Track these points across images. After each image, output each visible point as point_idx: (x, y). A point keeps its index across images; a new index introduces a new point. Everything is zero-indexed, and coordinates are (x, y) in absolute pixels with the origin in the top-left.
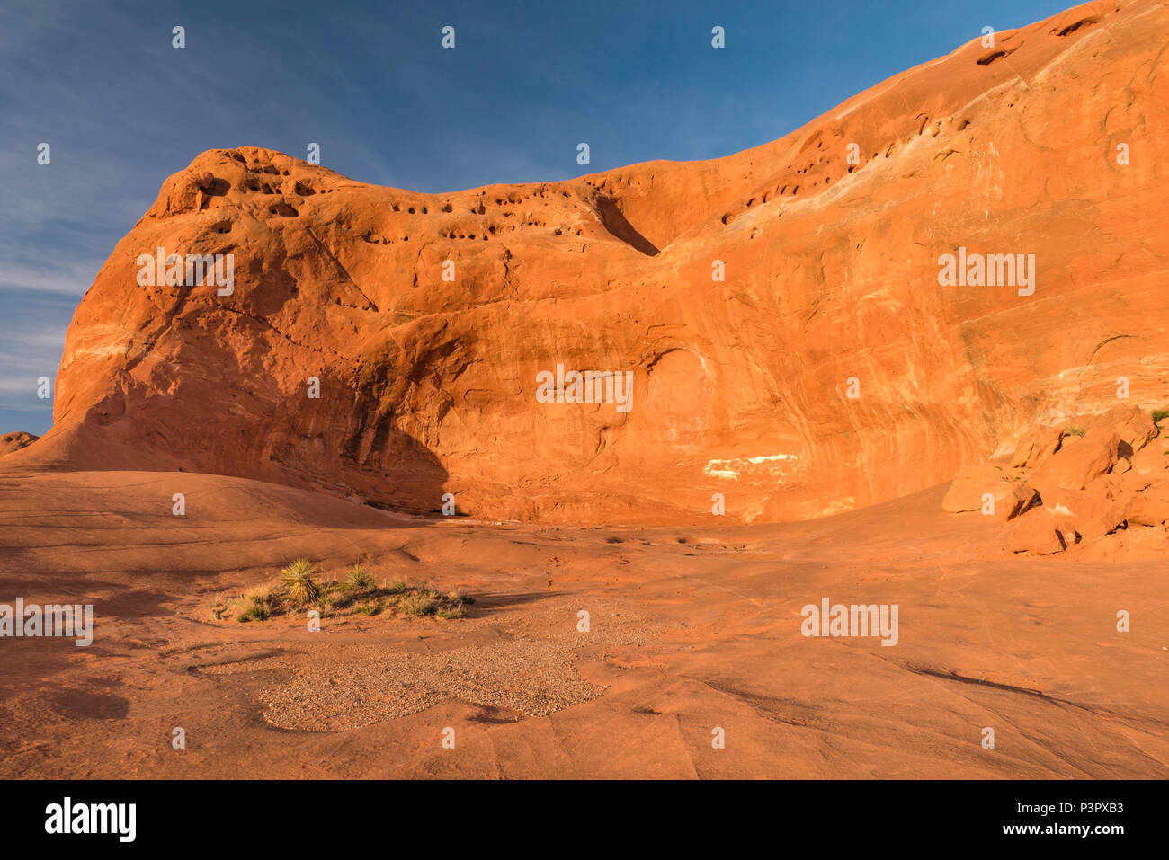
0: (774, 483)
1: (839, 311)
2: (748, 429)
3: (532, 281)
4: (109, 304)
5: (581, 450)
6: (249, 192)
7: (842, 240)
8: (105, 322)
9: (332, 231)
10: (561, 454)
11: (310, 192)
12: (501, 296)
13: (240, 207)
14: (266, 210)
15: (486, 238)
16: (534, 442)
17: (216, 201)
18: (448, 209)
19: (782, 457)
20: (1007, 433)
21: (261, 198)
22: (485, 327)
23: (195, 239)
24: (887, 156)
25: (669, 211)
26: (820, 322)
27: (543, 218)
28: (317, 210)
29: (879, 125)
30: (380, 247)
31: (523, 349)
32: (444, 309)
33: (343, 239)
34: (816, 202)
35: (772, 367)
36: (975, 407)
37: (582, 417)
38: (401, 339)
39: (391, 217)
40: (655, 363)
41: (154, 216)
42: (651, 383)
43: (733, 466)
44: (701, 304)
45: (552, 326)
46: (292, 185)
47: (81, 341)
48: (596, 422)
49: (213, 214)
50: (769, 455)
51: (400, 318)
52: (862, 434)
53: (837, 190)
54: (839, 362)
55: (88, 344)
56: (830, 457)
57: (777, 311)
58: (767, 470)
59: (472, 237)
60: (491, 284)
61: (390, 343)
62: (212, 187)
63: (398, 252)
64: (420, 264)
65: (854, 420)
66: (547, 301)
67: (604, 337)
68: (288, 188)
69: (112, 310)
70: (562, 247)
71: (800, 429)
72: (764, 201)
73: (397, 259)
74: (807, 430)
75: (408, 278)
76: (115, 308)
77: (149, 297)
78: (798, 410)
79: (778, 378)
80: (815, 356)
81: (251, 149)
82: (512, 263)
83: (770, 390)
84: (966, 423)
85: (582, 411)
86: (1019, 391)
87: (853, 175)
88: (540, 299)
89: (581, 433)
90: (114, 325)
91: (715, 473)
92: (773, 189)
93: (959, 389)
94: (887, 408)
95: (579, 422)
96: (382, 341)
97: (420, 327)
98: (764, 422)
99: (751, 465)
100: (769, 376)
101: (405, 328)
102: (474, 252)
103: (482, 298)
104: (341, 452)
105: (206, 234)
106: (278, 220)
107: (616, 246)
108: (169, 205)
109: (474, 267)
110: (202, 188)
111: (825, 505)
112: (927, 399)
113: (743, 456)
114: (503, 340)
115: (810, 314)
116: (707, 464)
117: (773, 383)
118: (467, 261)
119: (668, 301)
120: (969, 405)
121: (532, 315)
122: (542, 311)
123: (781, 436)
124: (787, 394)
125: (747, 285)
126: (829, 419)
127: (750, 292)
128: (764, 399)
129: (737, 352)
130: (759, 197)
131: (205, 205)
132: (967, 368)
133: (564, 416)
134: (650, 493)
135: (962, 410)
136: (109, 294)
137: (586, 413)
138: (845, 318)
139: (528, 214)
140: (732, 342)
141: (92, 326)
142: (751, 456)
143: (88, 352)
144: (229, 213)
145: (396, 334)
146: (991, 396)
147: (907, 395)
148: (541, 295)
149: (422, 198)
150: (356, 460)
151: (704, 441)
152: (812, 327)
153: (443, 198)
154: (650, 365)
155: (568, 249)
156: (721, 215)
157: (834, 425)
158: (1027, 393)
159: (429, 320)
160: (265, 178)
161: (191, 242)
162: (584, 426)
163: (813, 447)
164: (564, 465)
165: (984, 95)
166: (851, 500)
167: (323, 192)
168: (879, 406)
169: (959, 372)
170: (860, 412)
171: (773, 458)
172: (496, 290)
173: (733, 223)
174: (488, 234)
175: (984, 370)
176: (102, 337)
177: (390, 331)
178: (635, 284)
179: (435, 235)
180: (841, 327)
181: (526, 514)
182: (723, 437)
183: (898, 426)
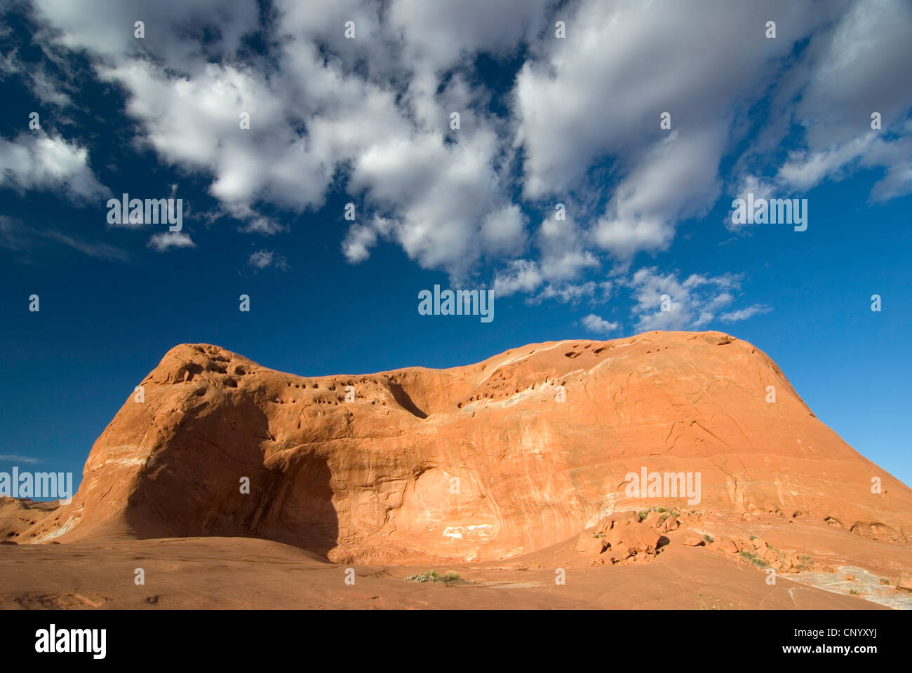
0: (481, 540)
1: (516, 457)
2: (468, 510)
3: (361, 428)
4: (131, 433)
5: (376, 521)
6: (211, 372)
7: (517, 424)
8: (129, 444)
9: (256, 395)
10: (365, 524)
11: (243, 373)
12: (344, 435)
13: (209, 381)
14: (221, 383)
15: (336, 404)
16: (350, 516)
17: (196, 376)
18: (316, 386)
19: (484, 526)
20: (590, 518)
21: (217, 375)
22: (333, 451)
23: (186, 399)
24: (533, 388)
25: (424, 393)
26: (507, 460)
27: (365, 395)
28: (248, 383)
29: (528, 374)
30: (279, 405)
31: (352, 464)
32: (313, 442)
33: (261, 400)
34: (503, 404)
35: (483, 480)
36: (577, 505)
37: (378, 502)
38: (288, 457)
39: (286, 389)
40: (420, 474)
41: (158, 383)
42: (417, 484)
43: (460, 531)
44: (447, 446)
45: (369, 453)
46: (234, 368)
47: (111, 455)
48: (385, 505)
49: (195, 384)
50: (478, 525)
51: (288, 446)
52: (526, 515)
53: (512, 401)
54: (516, 480)
55: (116, 457)
56: (510, 526)
57: (486, 453)
58: (477, 533)
59: (330, 403)
60: (339, 430)
61: (281, 459)
62: (193, 369)
63: (290, 409)
64: (302, 417)
65: (523, 508)
66: (368, 439)
67: (396, 460)
68: (231, 370)
69: (134, 437)
70: (377, 411)
71: (494, 511)
72: (478, 399)
73: (289, 413)
74: (499, 513)
75: (295, 422)
76: (136, 436)
77: (160, 432)
78: (494, 502)
79: (485, 486)
80: (505, 477)
81: (208, 345)
82: (351, 418)
83: (480, 491)
84: (573, 512)
85: (379, 499)
86: (594, 501)
87: (518, 395)
88: (363, 438)
89: (377, 511)
90: (135, 446)
91: (449, 535)
92: (482, 394)
93: (570, 498)
94: (538, 504)
95: (376, 505)
96: (277, 458)
97: (300, 451)
98: (475, 507)
99: (468, 531)
100: (480, 483)
101: (291, 451)
102: (332, 411)
103: (334, 436)
104: (242, 522)
105: (192, 396)
106: (229, 389)
107: (404, 413)
108: (169, 378)
109: (331, 419)
110: (188, 369)
111: (508, 551)
112: (557, 500)
113: (464, 525)
114: (341, 459)
115: (502, 456)
116: (445, 529)
117: (482, 487)
118: (327, 416)
119: (431, 443)
120: (575, 505)
121: (360, 446)
122: (365, 444)
123: (485, 515)
124: (490, 494)
125: (472, 439)
126: (510, 507)
127: (473, 443)
128: (478, 496)
129: (464, 471)
130: (475, 397)
131: (190, 379)
132: (573, 489)
133: (369, 502)
134: (415, 547)
135: (571, 506)
136: (132, 428)
137: (380, 500)
138: (518, 460)
139: (358, 392)
140: (462, 466)
141: (119, 445)
142: (468, 525)
143: (116, 462)
144: (204, 384)
145: (286, 454)
146: (583, 501)
147: (547, 498)
148: (364, 436)
149: (304, 379)
150: (249, 528)
151: (443, 517)
152: (503, 462)
153: (314, 379)
154: (417, 475)
155: (380, 412)
156: (458, 403)
157: (513, 511)
158: (597, 501)
159: (305, 447)
160: (219, 363)
161: (185, 400)
162: (379, 507)
163: (502, 521)
164: (367, 530)
165: (571, 373)
166: (521, 548)
167: (250, 373)
168: (534, 502)
169: (570, 490)
170: (526, 505)
171: (480, 527)
172: (342, 432)
173: (464, 408)
174: (338, 401)
175: (580, 490)
176: (127, 453)
177: (283, 453)
178: (414, 433)
179: (311, 401)
180: (517, 464)
181: (347, 560)
182: (454, 515)
183: (543, 512)
